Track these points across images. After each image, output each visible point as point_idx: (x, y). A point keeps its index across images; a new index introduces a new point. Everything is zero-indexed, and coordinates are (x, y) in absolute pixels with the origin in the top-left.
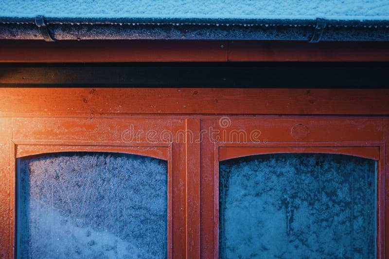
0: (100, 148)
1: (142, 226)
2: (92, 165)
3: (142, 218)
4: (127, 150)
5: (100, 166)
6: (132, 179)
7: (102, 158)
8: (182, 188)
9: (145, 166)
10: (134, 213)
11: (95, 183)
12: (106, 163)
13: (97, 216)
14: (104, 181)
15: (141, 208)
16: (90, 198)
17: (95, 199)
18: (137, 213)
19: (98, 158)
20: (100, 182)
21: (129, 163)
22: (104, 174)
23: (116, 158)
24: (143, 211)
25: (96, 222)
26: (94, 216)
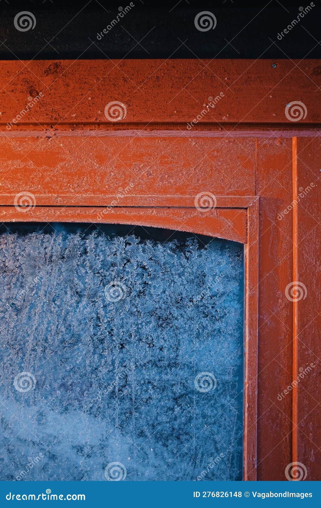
0: (71, 211)
1: (177, 409)
2: (51, 257)
4: (139, 218)
5: (71, 257)
6: (152, 291)
7: (76, 239)
8: (285, 313)
9: (187, 258)
10: (157, 378)
12: (85, 252)
13: (63, 385)
14: (80, 296)
15: (176, 365)
16: (46, 340)
17: (57, 343)
18: (165, 377)
19: (65, 239)
20: (69, 298)
21: (144, 251)
24: (181, 373)
25: (61, 401)
26: (56, 385)
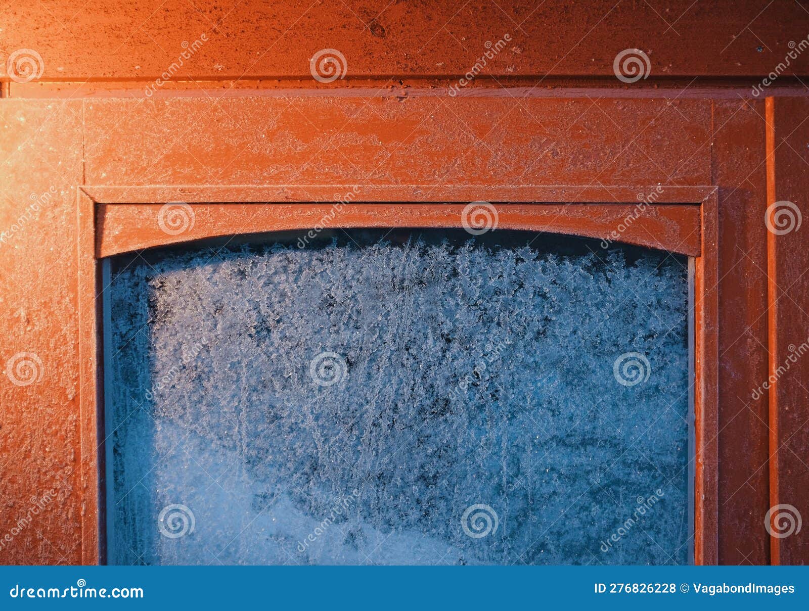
0: (436, 211)
1: (595, 509)
2: (402, 281)
3: (597, 480)
4: (532, 220)
5: (434, 281)
6: (557, 331)
7: (440, 253)
8: (755, 360)
9: (609, 281)
10: (565, 462)
11: (413, 351)
12: (455, 274)
13: (423, 478)
14: (448, 341)
15: (593, 442)
16: (395, 409)
17: (412, 412)
18: (576, 460)
19: (423, 253)
20: (432, 345)
21: (544, 271)
22: (450, 314)
23: (495, 252)
24: (601, 453)
25: (418, 502)
26: (412, 478)
